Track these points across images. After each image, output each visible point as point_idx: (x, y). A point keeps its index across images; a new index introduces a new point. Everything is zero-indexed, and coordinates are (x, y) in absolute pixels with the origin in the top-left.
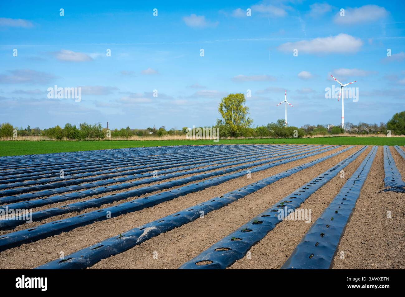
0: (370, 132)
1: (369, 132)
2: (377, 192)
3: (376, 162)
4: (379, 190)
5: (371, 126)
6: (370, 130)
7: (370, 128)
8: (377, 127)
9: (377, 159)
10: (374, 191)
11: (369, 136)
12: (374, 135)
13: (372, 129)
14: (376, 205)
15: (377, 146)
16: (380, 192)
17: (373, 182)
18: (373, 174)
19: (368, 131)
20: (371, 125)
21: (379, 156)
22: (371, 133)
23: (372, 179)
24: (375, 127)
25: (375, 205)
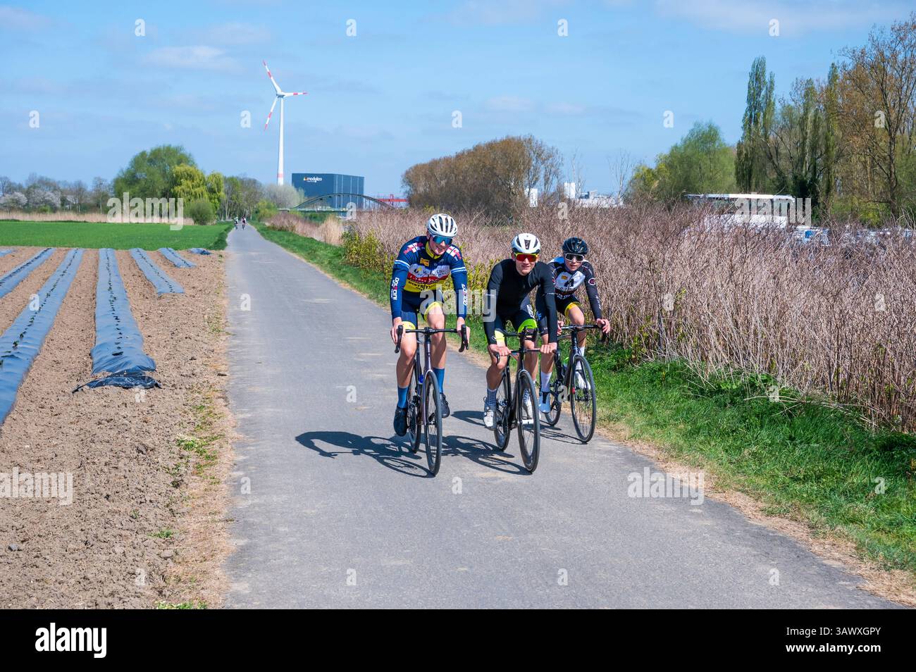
0: (62, 205)
1: (58, 204)
2: (69, 390)
3: (75, 297)
4: (74, 384)
5: (66, 187)
6: (64, 201)
7: (62, 192)
8: (84, 190)
9: (78, 288)
10: (59, 387)
11: (60, 219)
12: (72, 216)
13: (70, 198)
14: (63, 430)
15: (81, 251)
16: (77, 390)
17: (59, 359)
18: (62, 335)
19: (57, 201)
20: (65, 183)
21: (84, 280)
22: (68, 210)
23: (57, 352)
24: (79, 190)
25: (61, 430)
